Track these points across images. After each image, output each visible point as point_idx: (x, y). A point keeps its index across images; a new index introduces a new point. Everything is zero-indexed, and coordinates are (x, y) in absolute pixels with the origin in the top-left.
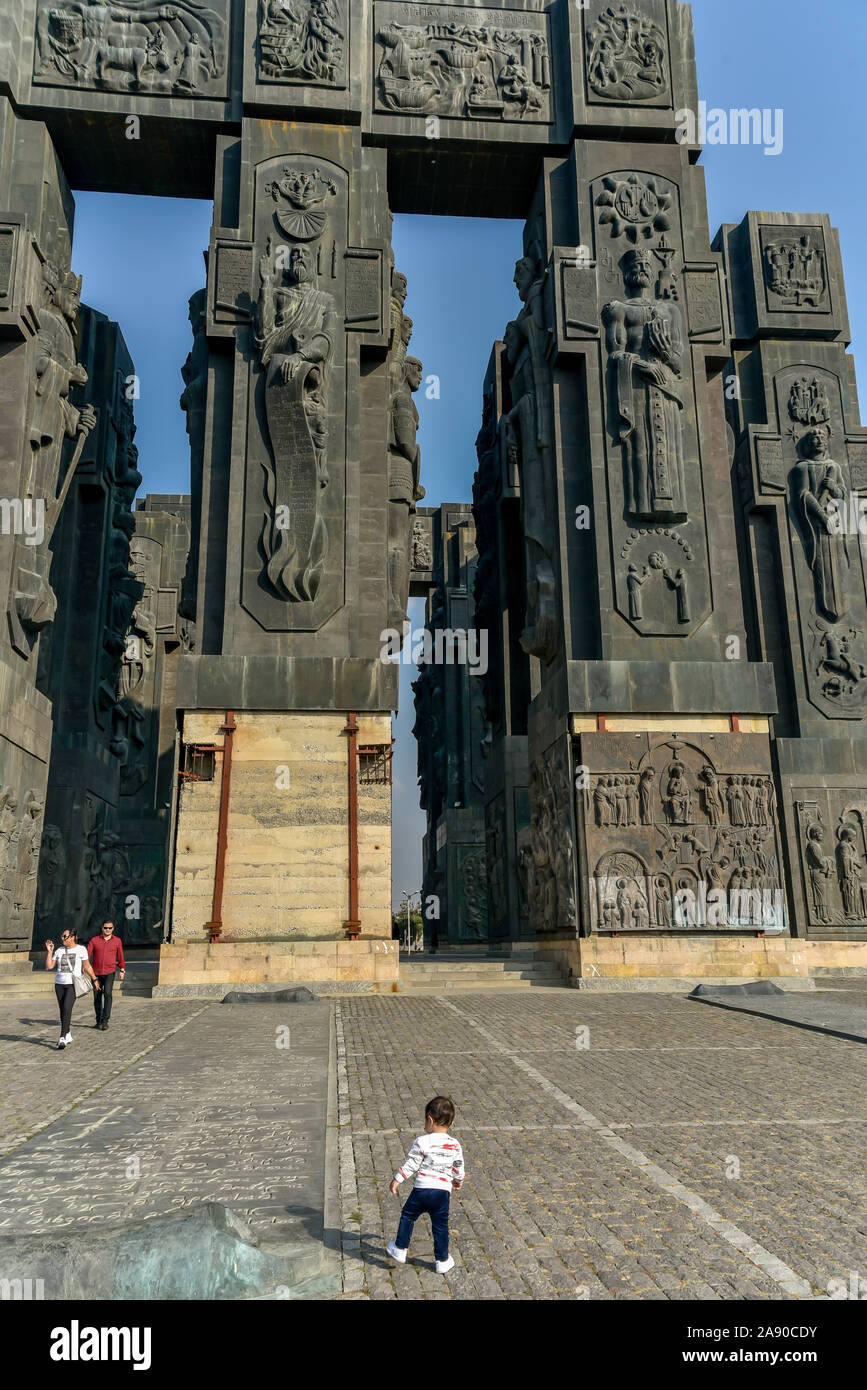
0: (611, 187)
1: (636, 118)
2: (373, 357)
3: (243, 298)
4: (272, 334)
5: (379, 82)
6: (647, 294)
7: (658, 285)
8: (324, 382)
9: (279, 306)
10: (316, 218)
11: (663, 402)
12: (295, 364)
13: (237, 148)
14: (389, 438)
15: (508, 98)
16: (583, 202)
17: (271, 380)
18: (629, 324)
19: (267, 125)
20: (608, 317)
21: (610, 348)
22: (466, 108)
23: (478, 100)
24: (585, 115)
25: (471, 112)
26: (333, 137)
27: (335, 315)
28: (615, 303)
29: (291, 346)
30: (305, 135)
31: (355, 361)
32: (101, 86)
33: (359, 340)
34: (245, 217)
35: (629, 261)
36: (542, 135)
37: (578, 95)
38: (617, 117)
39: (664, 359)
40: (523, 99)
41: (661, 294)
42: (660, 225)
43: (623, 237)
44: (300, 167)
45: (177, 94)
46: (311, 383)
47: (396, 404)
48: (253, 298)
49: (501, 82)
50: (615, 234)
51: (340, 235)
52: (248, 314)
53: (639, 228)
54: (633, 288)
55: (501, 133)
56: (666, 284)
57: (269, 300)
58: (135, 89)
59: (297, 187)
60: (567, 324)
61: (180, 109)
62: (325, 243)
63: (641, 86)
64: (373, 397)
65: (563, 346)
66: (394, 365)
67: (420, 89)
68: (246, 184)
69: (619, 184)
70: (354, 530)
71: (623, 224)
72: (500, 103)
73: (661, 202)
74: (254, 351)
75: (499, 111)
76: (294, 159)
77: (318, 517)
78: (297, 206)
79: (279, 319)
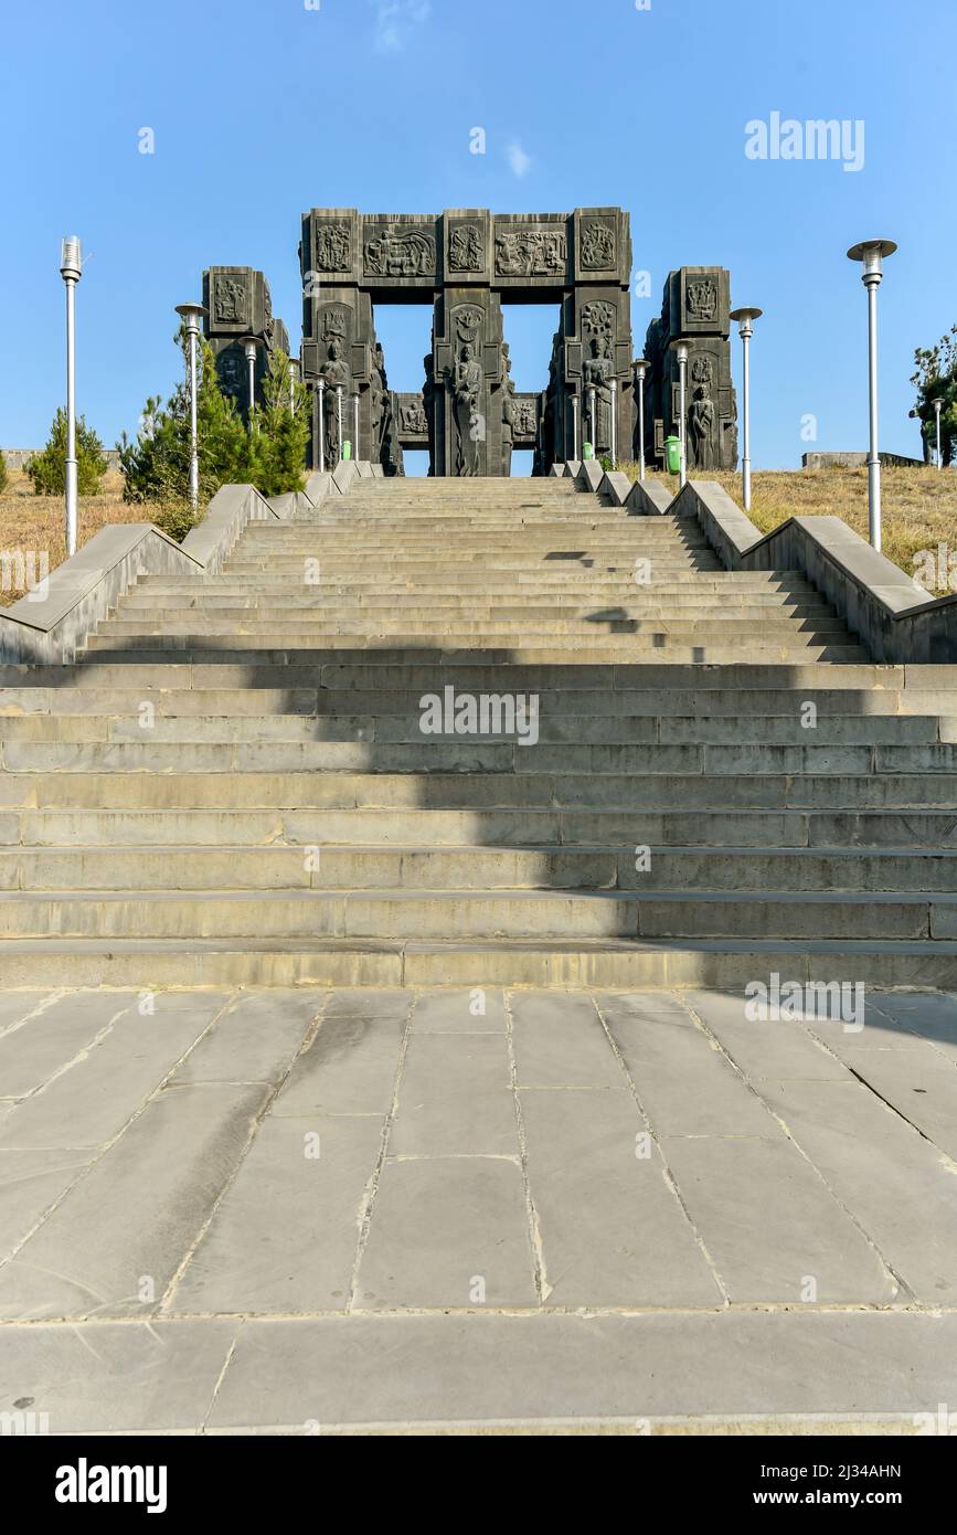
0: (588, 310)
1: (601, 276)
2: (495, 387)
3: (446, 368)
4: (459, 382)
5: (497, 263)
6: (601, 357)
7: (605, 353)
8: (478, 401)
9: (461, 371)
10: (474, 330)
11: (603, 404)
12: (467, 396)
13: (443, 297)
14: (502, 417)
15: (549, 267)
16: (577, 316)
17: (458, 403)
18: (593, 371)
19: (454, 290)
20: (585, 368)
21: (585, 381)
22: (532, 273)
23: (537, 269)
24: (580, 276)
25: (534, 274)
26: (479, 294)
27: (481, 372)
28: (588, 362)
29: (465, 388)
30: (468, 294)
31: (489, 390)
32: (389, 275)
33: (490, 381)
34: (447, 332)
35: (594, 344)
36: (562, 282)
37: (577, 267)
38: (593, 276)
39: (605, 386)
40: (556, 266)
41: (606, 357)
42: (607, 326)
43: (592, 332)
44: (466, 309)
45: (418, 276)
46: (473, 402)
47: (504, 403)
48: (450, 368)
49: (546, 260)
50: (589, 330)
51: (482, 338)
52: (449, 375)
53: (599, 328)
54: (595, 355)
55: (547, 282)
56: (609, 352)
57: (457, 371)
58: (402, 275)
59: (465, 319)
60: (569, 371)
61: (419, 282)
62: (477, 342)
63: (602, 261)
64: (496, 402)
65: (567, 380)
66: (504, 387)
67: (515, 265)
68: (446, 317)
69: (591, 308)
70: (489, 456)
71: (593, 326)
72: (546, 269)
73: (608, 315)
74: (452, 390)
75: (545, 273)
76: (464, 305)
77: (477, 453)
78: (466, 327)
79: (461, 377)
